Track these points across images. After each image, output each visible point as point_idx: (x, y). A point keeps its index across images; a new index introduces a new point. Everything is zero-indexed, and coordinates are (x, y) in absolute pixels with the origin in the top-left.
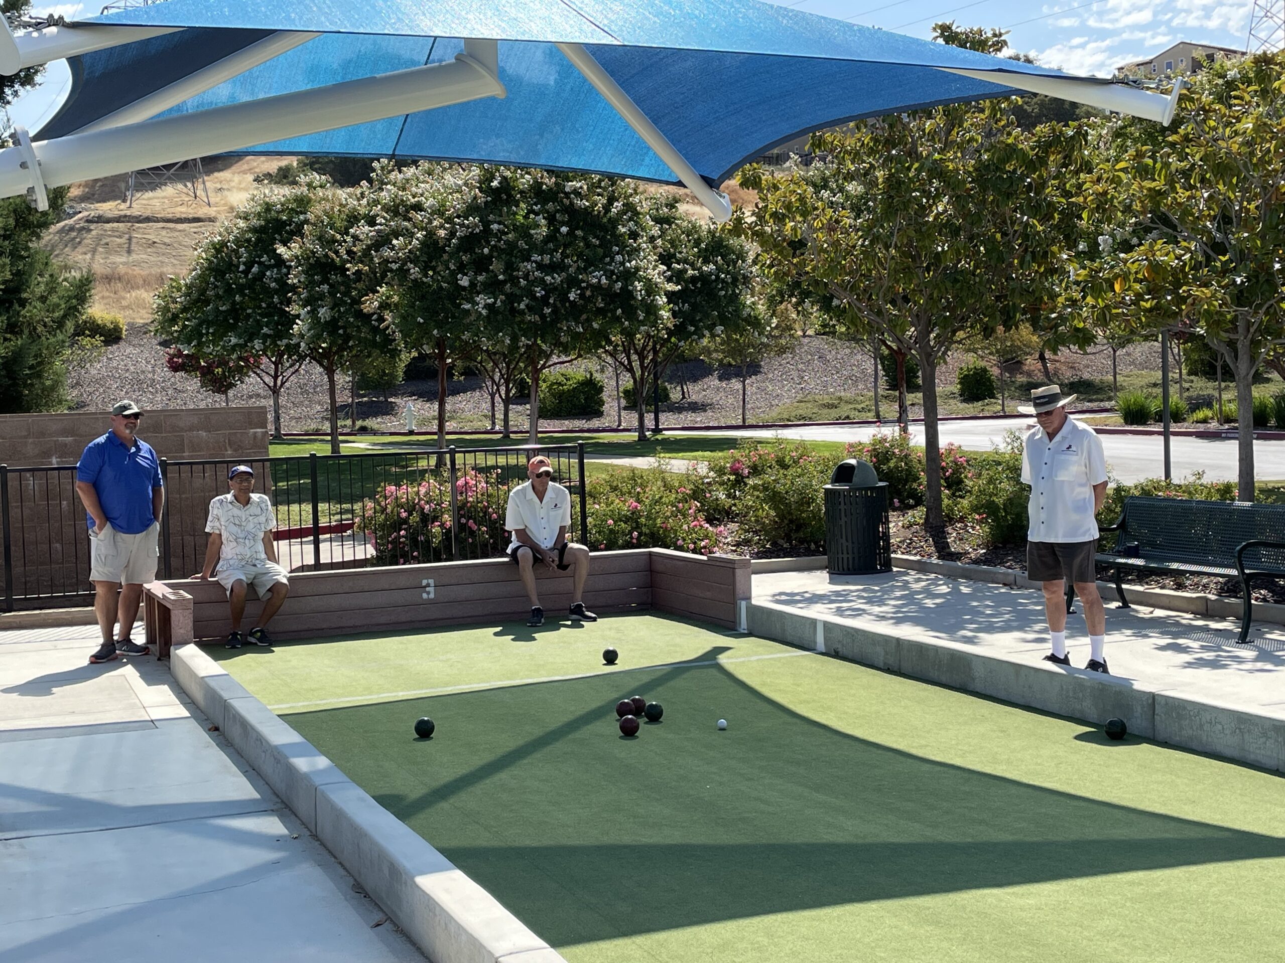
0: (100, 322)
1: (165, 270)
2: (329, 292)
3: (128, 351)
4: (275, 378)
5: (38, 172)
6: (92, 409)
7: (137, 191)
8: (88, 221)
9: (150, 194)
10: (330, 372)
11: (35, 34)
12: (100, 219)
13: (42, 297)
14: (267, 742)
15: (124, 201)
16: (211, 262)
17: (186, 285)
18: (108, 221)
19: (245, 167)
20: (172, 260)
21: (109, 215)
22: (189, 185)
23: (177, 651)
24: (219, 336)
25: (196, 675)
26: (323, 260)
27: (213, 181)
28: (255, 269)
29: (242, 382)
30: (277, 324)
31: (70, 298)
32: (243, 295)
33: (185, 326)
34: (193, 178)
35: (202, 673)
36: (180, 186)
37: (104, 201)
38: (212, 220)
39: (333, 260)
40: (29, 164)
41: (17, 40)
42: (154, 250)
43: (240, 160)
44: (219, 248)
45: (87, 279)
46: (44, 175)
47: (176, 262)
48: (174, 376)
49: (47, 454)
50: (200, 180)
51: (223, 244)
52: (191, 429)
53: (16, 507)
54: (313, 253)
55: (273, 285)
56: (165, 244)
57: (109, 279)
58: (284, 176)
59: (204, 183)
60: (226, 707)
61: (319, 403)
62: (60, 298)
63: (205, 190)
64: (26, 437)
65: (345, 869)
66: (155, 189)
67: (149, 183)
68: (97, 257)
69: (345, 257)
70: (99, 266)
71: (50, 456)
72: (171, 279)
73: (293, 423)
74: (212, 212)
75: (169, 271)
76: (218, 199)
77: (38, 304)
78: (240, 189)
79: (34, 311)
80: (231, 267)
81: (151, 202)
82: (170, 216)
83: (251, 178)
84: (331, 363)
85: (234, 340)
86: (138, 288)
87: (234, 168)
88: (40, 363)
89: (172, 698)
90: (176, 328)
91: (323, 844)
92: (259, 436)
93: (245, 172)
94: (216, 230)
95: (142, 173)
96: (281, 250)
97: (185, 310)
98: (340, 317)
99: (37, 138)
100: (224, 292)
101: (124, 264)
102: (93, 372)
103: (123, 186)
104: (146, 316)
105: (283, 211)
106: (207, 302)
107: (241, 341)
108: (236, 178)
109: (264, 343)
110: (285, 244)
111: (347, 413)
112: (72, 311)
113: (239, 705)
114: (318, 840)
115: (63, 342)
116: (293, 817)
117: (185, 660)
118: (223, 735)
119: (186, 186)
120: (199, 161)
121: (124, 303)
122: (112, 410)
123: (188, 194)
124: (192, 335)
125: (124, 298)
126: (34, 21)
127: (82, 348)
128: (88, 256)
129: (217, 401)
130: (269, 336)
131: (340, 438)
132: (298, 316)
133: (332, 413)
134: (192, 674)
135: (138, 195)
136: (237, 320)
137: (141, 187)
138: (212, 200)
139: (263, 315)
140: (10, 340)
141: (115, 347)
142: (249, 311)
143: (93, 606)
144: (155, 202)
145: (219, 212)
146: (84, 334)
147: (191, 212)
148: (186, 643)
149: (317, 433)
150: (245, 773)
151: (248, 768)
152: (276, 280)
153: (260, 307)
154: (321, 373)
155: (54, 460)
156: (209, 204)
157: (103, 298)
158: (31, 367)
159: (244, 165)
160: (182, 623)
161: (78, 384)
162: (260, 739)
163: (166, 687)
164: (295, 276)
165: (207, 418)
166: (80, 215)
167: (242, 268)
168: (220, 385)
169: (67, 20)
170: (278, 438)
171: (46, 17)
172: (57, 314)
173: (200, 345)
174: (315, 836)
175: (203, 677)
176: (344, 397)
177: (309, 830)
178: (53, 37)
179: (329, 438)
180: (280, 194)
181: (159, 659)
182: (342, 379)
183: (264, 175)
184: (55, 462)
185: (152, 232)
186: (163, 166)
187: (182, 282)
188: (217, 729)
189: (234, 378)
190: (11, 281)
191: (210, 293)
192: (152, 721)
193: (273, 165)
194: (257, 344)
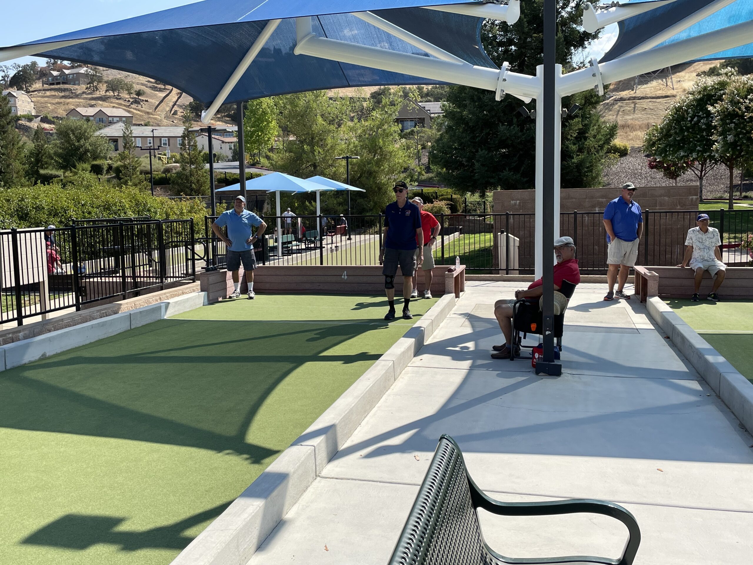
0: (618, 146)
1: (650, 121)
2: (734, 128)
3: (630, 160)
4: (701, 172)
5: (600, 78)
6: (612, 186)
7: (639, 85)
8: (616, 100)
9: (645, 86)
10: (731, 169)
11: (606, 12)
12: (622, 99)
13: (594, 135)
14: (694, 347)
15: (633, 90)
16: (674, 117)
17: (661, 128)
18: (625, 100)
19: (692, 69)
20: (654, 117)
21: (625, 97)
22: (664, 80)
23: (650, 299)
24: (674, 152)
25: (659, 311)
26: (732, 113)
27: (675, 77)
28: (695, 119)
29: (684, 174)
30: (705, 145)
31: (607, 135)
32: (688, 132)
33: (658, 147)
34: (666, 77)
35: (661, 310)
36: (660, 81)
37: (623, 91)
38: (674, 96)
39: (737, 112)
40: (596, 74)
41: (597, 16)
42: (645, 112)
43: (690, 66)
44: (678, 110)
45: (615, 126)
46: (603, 79)
47: (655, 117)
48: (651, 171)
49: (594, 206)
50: (670, 77)
51: (680, 108)
52: (660, 196)
53: (580, 229)
54: (727, 109)
55: (703, 126)
56: (650, 109)
57: (623, 127)
58: (713, 72)
59: (671, 78)
60: (674, 328)
61: (723, 184)
62: (602, 135)
63: (672, 82)
64: (585, 199)
65: (735, 415)
66: (647, 83)
67: (645, 81)
68: (618, 117)
69: (744, 110)
70: (620, 121)
71: (595, 208)
72: (654, 125)
73: (709, 194)
74: (674, 92)
75: (652, 122)
76: (677, 86)
77: (592, 139)
78: (689, 80)
79: (590, 142)
80: (683, 118)
81: (645, 90)
82: (654, 95)
83: (695, 74)
84: (733, 164)
85: (682, 154)
86: (637, 130)
87: (687, 70)
88: (591, 166)
89: (647, 321)
90: (654, 148)
91: (723, 401)
92: (694, 199)
93: (692, 72)
94: (677, 100)
95: (642, 76)
96: (710, 108)
97: (659, 140)
98: (738, 140)
99: (601, 62)
100: (679, 131)
101: (632, 119)
102: (614, 169)
103: (632, 83)
104: (640, 143)
105: (712, 90)
106: (671, 136)
107: (686, 154)
108: (687, 75)
109: (697, 155)
110: (712, 105)
111: (738, 189)
112: (608, 141)
113: (680, 328)
114: (720, 399)
115: (603, 156)
116: (707, 385)
117: (654, 304)
118: (672, 341)
119: (663, 81)
120: (670, 68)
121: (631, 138)
122: (621, 187)
123: (663, 85)
124: (663, 152)
125: (630, 135)
126: (605, 6)
127: (610, 159)
128: (615, 117)
129: (671, 183)
130: (700, 151)
131: (734, 201)
132: (716, 141)
133: (730, 189)
134: (657, 310)
135: (639, 87)
136: (684, 144)
137: (641, 83)
138: (675, 87)
139: (697, 141)
140: (579, 155)
141: (624, 158)
142: (691, 140)
143: (606, 275)
144: (648, 90)
145: (678, 92)
146: (611, 152)
147: (664, 93)
148: (653, 296)
149: (721, 198)
150: (683, 360)
151: (684, 358)
152: (705, 124)
153: (697, 137)
154: (725, 169)
155: (597, 209)
156: (673, 89)
157: (620, 135)
158: (587, 168)
159: (691, 68)
160: (652, 286)
161: (606, 175)
162: (691, 346)
163: (644, 316)
164: (716, 121)
165: (668, 190)
166: (612, 98)
167: (689, 119)
168: (672, 175)
169: (620, 3)
170: (702, 201)
171: (611, 3)
172: (600, 143)
173: (666, 156)
174: (719, 397)
175: (661, 312)
176: (737, 181)
177: (715, 393)
178: (614, 13)
179: (728, 201)
180: (710, 81)
181: (641, 302)
182: (737, 172)
183: (702, 73)
184: (597, 210)
185: (645, 104)
186: (652, 72)
187: (659, 127)
188: (668, 338)
189: (680, 172)
190: (582, 129)
191: (672, 132)
192: (637, 329)
193: (706, 67)
194: (694, 155)
